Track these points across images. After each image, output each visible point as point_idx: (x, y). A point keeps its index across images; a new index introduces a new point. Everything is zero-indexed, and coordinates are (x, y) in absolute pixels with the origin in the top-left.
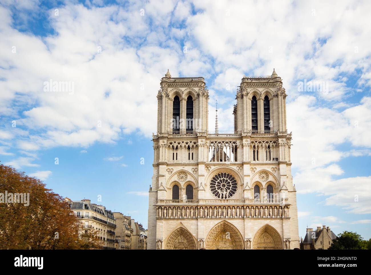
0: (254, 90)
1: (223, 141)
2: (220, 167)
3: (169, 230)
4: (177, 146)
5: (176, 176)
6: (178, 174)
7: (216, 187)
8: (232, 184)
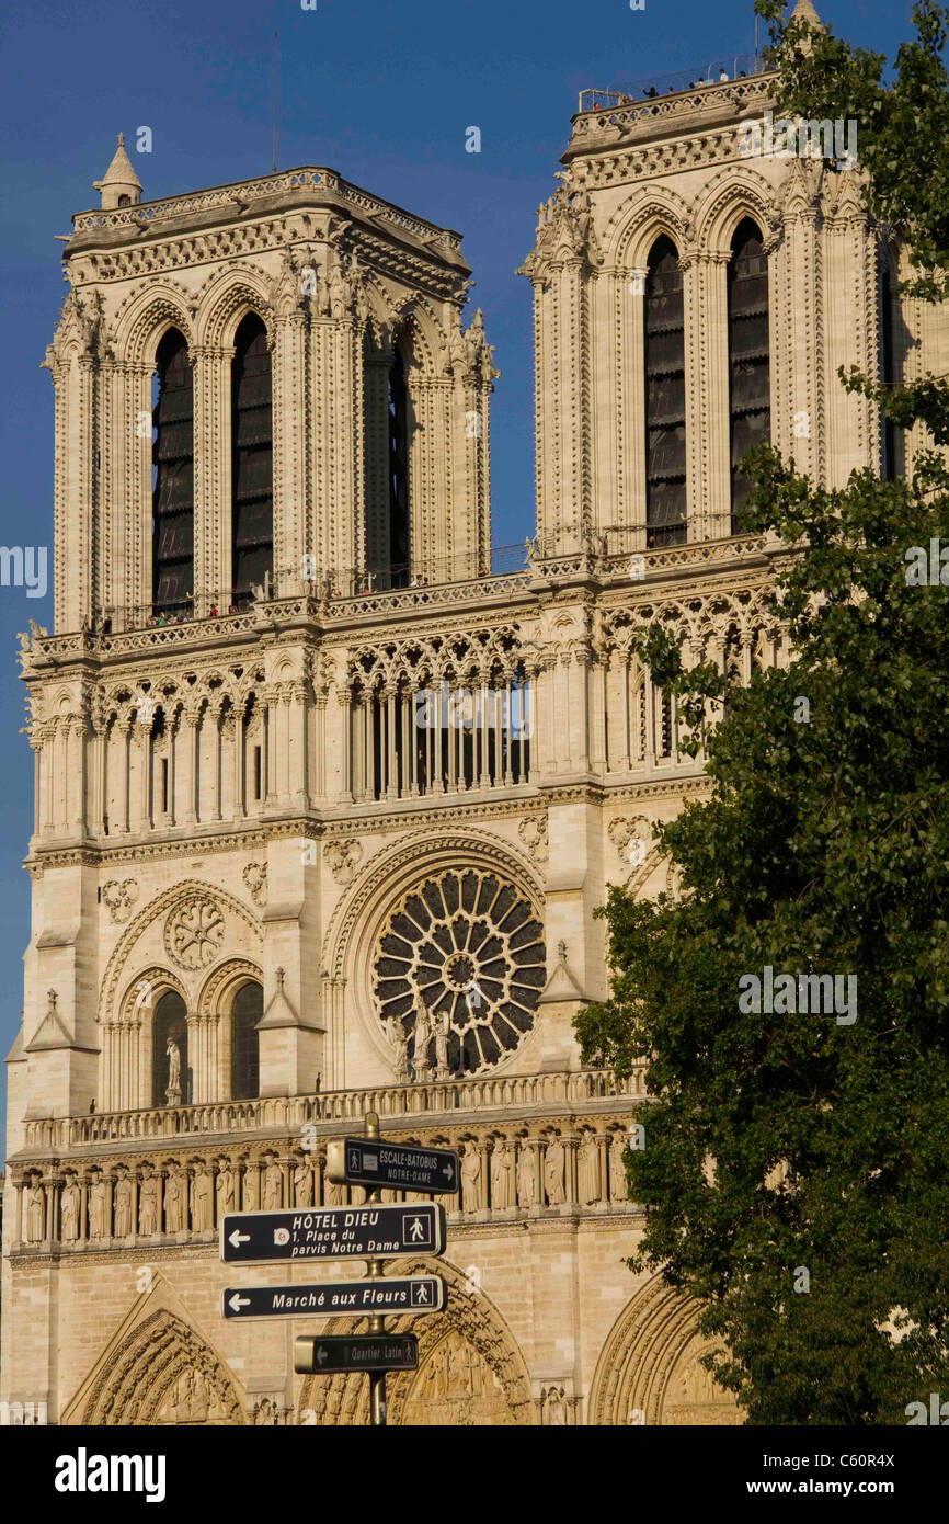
0: (648, 200)
1: (435, 633)
2: (421, 837)
3: (91, 1333)
4: (159, 709)
5: (158, 926)
6: (167, 912)
7: (413, 982)
8: (513, 956)
